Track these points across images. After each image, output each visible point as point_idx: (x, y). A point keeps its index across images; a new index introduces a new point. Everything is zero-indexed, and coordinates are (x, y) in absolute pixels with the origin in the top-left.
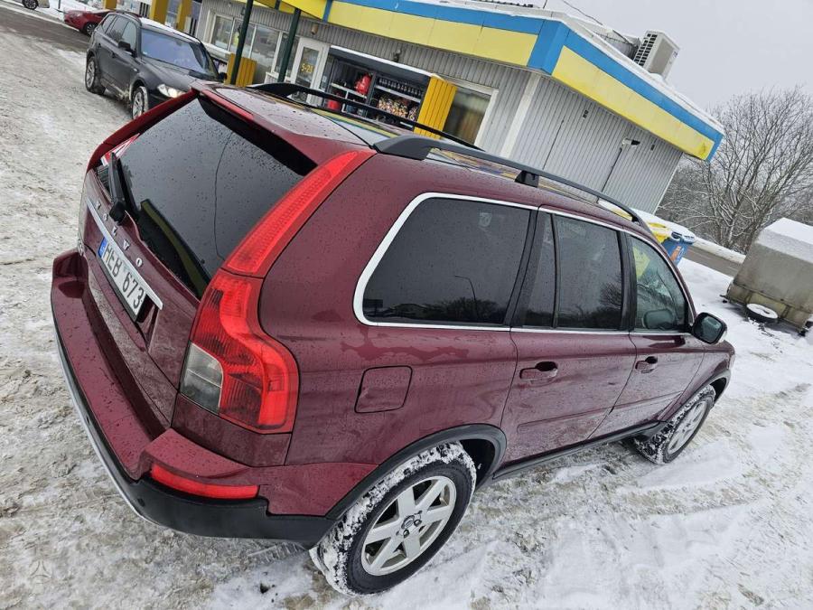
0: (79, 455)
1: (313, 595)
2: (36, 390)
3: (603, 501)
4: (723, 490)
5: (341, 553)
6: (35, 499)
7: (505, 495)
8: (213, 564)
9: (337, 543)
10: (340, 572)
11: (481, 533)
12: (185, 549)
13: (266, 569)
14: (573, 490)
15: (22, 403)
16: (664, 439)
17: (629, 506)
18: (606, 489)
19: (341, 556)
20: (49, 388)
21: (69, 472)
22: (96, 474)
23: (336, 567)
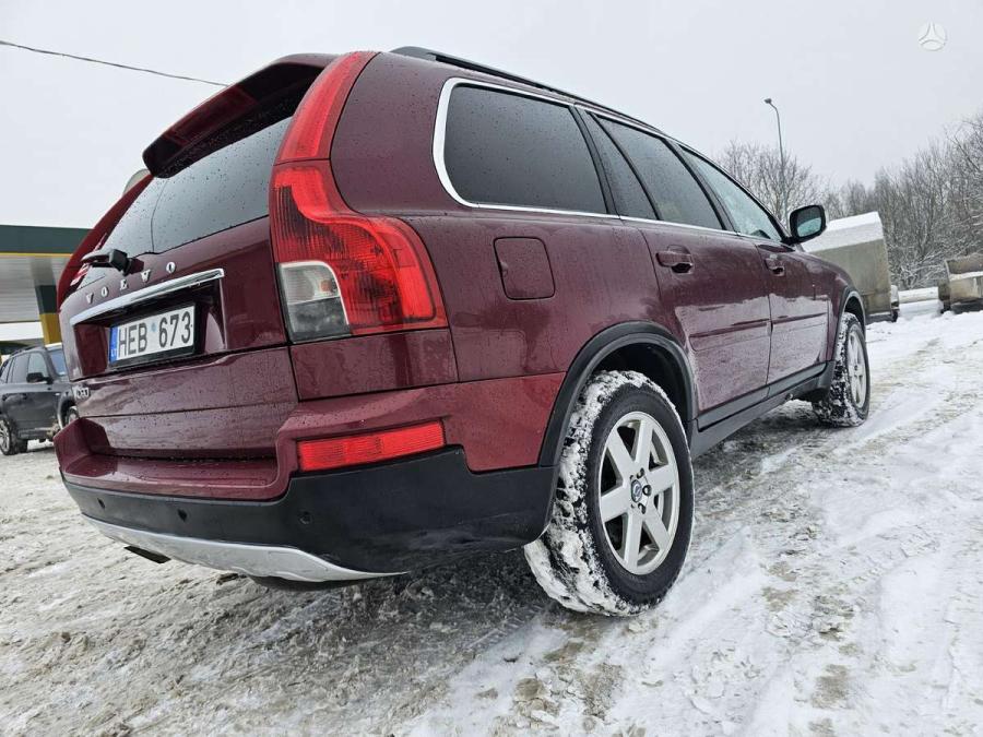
0: (181, 668)
1: (577, 640)
2: (86, 643)
3: (827, 464)
4: (937, 415)
5: (581, 531)
6: (147, 717)
7: (722, 500)
8: (430, 670)
9: (570, 519)
10: (593, 564)
11: (725, 529)
12: (383, 677)
13: (500, 646)
14: (790, 470)
15: (75, 661)
16: (843, 385)
17: (859, 457)
18: (823, 457)
19: (584, 535)
20: (102, 637)
21: (178, 682)
22: (217, 670)
23: (585, 558)
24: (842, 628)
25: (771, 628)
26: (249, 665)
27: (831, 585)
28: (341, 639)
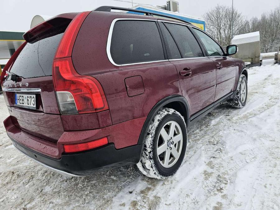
0: (43, 186)
1: (150, 186)
2: (18, 176)
3: (230, 123)
4: (266, 105)
6: (31, 204)
7: (198, 135)
8: (108, 194)
9: (148, 157)
10: (154, 168)
11: (197, 146)
12: (95, 195)
13: (128, 187)
14: (219, 124)
15: (15, 181)
16: (238, 97)
17: (240, 121)
18: (230, 120)
19: (152, 161)
20: (23, 173)
21: (41, 192)
22: (52, 189)
23: (152, 167)
24: (223, 188)
25: (204, 186)
26: (60, 188)
27: (223, 171)
28: (86, 180)
